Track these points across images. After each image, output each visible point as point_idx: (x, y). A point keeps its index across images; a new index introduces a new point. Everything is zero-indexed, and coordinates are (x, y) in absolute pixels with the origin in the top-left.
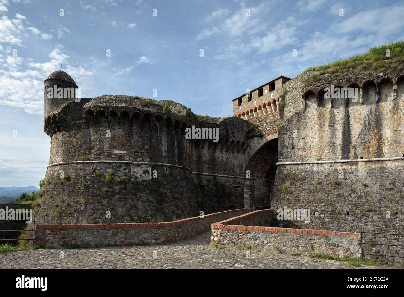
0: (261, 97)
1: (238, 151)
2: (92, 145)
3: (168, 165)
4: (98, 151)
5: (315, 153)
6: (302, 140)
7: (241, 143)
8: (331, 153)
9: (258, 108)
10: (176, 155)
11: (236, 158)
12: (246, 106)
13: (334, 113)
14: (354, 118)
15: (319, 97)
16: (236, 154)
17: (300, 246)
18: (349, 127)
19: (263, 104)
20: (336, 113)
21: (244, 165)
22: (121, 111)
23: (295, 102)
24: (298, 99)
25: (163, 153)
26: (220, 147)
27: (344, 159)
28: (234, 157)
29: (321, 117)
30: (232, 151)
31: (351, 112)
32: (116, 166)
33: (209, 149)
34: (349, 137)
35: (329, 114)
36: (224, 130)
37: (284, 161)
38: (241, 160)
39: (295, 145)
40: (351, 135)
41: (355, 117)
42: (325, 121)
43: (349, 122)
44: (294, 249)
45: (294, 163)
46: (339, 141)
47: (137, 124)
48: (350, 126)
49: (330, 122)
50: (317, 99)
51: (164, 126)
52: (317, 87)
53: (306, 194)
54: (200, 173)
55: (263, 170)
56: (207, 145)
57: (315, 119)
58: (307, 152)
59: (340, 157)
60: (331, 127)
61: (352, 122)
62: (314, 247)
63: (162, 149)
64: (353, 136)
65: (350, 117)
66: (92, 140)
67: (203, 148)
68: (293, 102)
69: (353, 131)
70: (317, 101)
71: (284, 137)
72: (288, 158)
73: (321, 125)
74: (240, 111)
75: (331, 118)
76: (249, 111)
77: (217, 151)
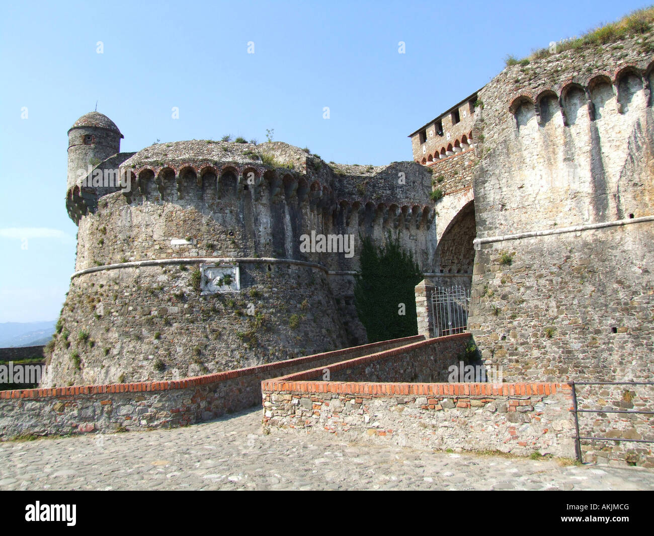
0: (457, 125)
1: (417, 225)
2: (134, 233)
3: (272, 259)
4: (144, 244)
5: (544, 213)
6: (518, 191)
7: (421, 210)
8: (574, 212)
9: (453, 145)
10: (289, 240)
11: (415, 238)
12: (434, 142)
13: (570, 135)
14: (609, 141)
15: (540, 108)
16: (413, 231)
17: (441, 425)
18: (601, 159)
19: (461, 137)
20: (574, 135)
21: (431, 251)
22: (181, 168)
23: (500, 120)
24: (505, 116)
25: (262, 238)
26: (382, 221)
27: (599, 221)
28: (410, 238)
29: (549, 143)
30: (406, 225)
31: (601, 131)
32: (174, 270)
33: (360, 225)
34: (604, 178)
35: (563, 137)
36: (387, 188)
37: (489, 235)
38: (424, 242)
39: (506, 201)
40: (607, 174)
41: (610, 139)
42: (557, 150)
43: (600, 149)
44: (428, 433)
45: (506, 237)
46: (587, 188)
47: (212, 188)
48: (602, 155)
49: (566, 152)
50: (536, 111)
51: (264, 187)
52: (533, 88)
53: (532, 297)
54: (345, 272)
55: (468, 258)
56: (357, 218)
57: (539, 149)
58: (529, 213)
59: (592, 218)
60: (568, 162)
61: (605, 149)
62: (470, 424)
63: (260, 232)
64: (611, 176)
65: (602, 140)
66: (134, 224)
67: (348, 224)
68: (497, 122)
69: (610, 166)
70: (538, 115)
71: (484, 188)
72: (496, 228)
73: (549, 159)
74: (424, 153)
75: (566, 144)
76: (440, 151)
77: (376, 228)
